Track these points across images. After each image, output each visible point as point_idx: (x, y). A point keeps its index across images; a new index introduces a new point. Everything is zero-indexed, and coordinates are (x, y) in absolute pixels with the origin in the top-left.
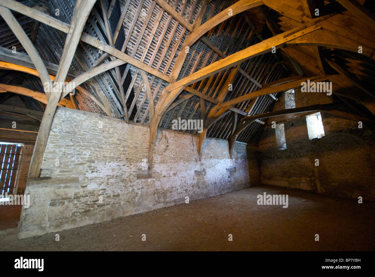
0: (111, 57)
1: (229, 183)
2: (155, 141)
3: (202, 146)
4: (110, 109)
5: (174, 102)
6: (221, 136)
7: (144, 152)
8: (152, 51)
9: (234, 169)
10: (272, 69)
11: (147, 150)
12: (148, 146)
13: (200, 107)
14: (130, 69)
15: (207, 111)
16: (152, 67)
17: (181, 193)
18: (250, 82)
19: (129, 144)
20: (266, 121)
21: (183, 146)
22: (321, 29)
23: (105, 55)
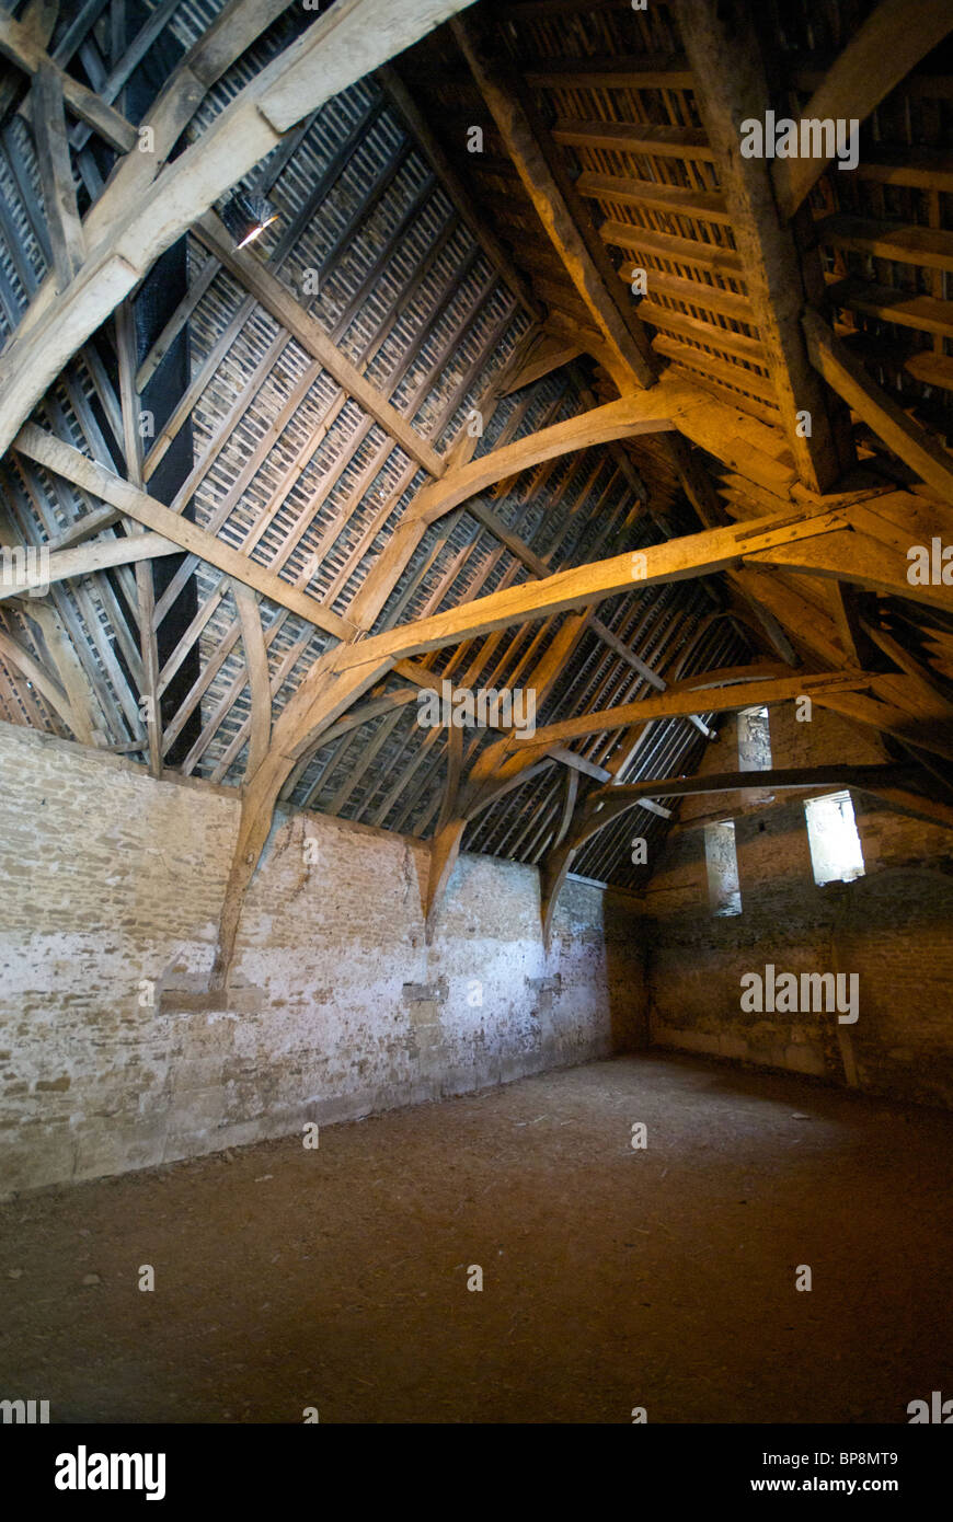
0: (125, 523)
1: (531, 1039)
2: (257, 853)
3: (441, 887)
4: (91, 714)
5: (350, 710)
6: (514, 849)
7: (206, 899)
8: (287, 523)
9: (554, 983)
10: (699, 635)
11: (218, 888)
12: (227, 874)
13: (446, 739)
14: (193, 576)
15: (469, 755)
16: (283, 578)
17: (341, 1076)
18: (627, 666)
19: (145, 862)
20: (674, 806)
21: (368, 881)
22: (845, 528)
23: (105, 512)
